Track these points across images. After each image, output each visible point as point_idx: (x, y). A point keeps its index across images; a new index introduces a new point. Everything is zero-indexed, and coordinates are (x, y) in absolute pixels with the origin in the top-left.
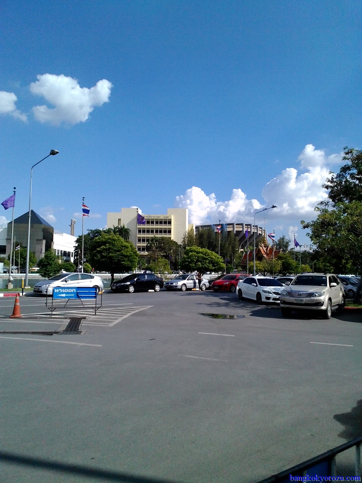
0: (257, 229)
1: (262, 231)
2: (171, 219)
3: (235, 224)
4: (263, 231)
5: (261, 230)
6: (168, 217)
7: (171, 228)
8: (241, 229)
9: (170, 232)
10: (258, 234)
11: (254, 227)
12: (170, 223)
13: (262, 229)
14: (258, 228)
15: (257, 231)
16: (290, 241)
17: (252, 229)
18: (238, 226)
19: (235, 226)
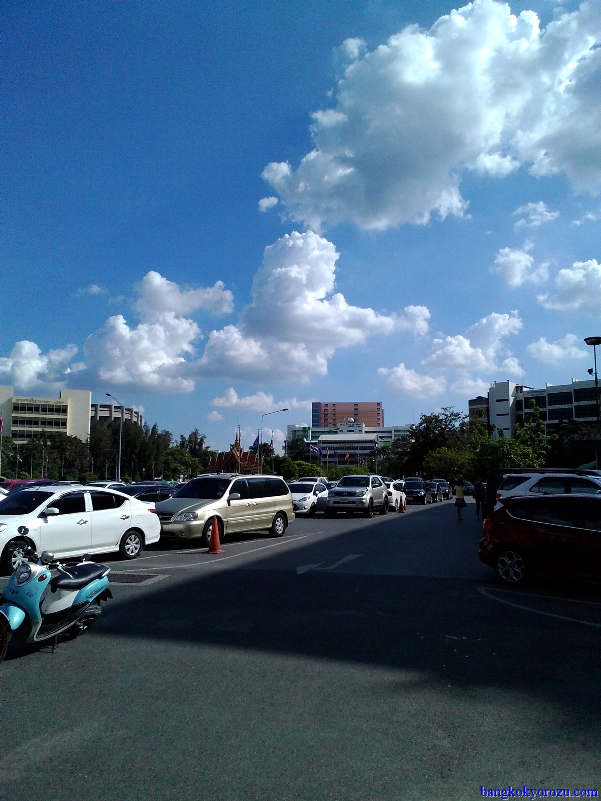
0: (131, 414)
1: (137, 417)
2: (67, 406)
3: (99, 406)
4: (139, 418)
5: (136, 415)
6: (62, 402)
7: (66, 419)
8: (107, 414)
9: (64, 423)
10: (133, 422)
11: (126, 411)
12: (64, 410)
13: (138, 415)
14: (133, 413)
15: (131, 416)
16: (206, 437)
17: (124, 413)
18: (102, 409)
19: (99, 408)
